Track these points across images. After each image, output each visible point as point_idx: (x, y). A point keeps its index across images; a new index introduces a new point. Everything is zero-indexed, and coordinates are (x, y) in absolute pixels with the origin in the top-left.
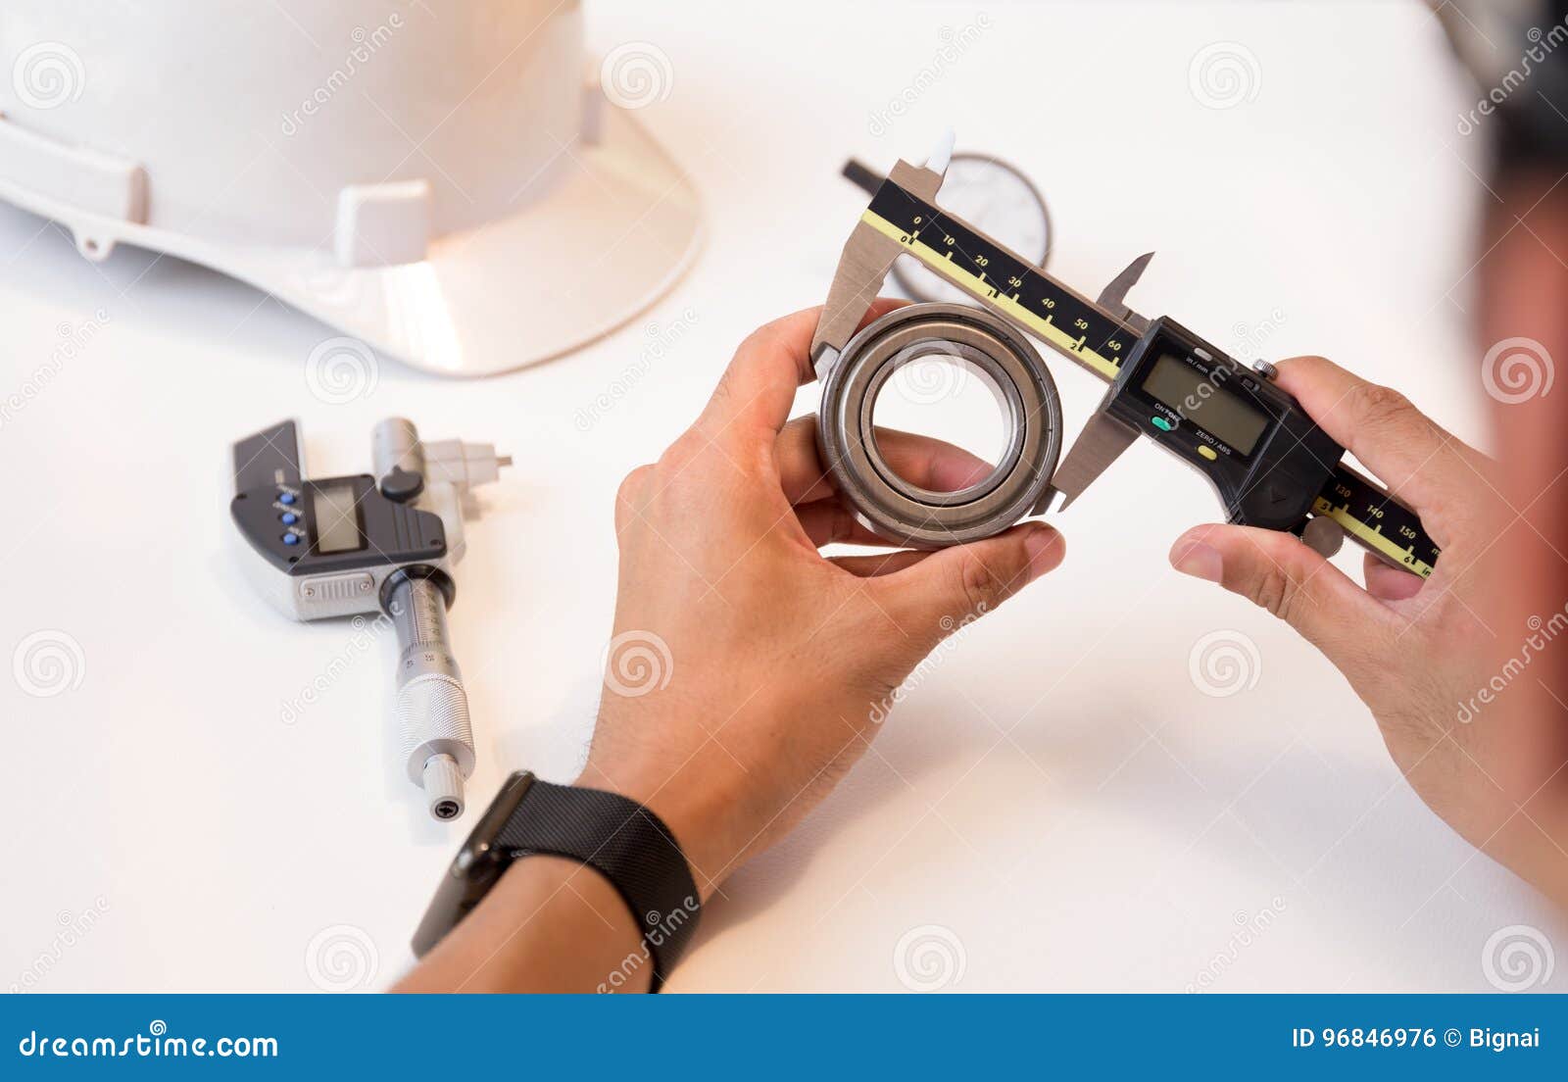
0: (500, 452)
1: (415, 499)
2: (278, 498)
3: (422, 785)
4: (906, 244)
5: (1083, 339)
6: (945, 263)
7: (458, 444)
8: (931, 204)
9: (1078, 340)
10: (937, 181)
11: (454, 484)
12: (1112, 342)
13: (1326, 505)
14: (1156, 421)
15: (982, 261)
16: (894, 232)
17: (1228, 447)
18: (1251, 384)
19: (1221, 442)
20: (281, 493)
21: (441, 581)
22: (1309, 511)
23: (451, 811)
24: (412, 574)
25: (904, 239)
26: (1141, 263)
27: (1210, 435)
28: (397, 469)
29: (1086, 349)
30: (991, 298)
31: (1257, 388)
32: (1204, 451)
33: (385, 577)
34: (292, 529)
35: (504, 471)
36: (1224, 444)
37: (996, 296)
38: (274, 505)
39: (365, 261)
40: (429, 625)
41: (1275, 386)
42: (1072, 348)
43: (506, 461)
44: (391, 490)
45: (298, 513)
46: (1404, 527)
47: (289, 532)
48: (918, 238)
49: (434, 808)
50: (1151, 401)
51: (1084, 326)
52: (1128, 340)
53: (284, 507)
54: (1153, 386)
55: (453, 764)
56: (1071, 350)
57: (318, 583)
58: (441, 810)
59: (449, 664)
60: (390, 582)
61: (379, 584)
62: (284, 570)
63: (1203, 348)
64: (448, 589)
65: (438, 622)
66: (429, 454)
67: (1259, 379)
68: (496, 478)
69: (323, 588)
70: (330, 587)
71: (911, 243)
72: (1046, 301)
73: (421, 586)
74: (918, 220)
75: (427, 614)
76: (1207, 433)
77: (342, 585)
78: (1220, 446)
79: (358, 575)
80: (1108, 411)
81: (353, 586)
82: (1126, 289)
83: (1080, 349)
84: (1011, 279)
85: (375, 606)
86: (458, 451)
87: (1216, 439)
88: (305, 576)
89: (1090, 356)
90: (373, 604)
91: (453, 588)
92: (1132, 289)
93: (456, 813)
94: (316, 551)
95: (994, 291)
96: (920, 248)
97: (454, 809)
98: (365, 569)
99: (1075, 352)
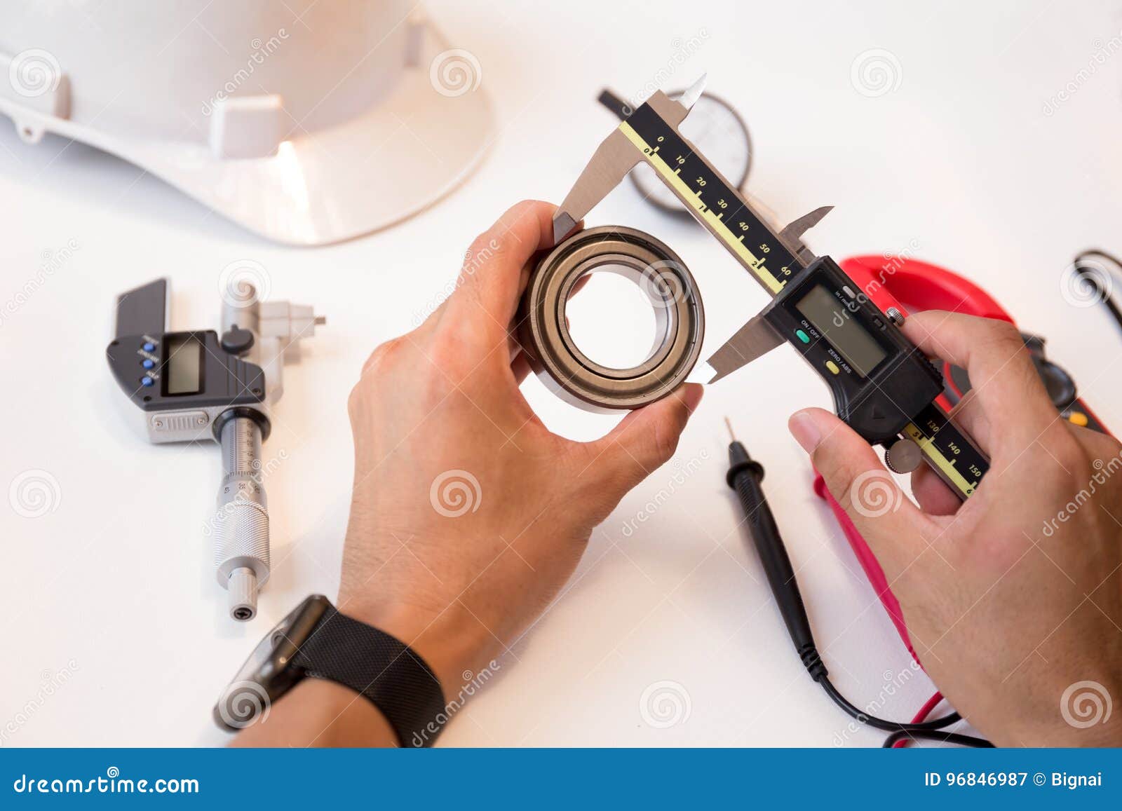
0: (318, 313)
1: (247, 352)
2: (142, 346)
3: (226, 588)
4: (647, 155)
5: (763, 260)
6: (673, 176)
7: (287, 305)
8: (674, 130)
9: (759, 260)
10: (685, 113)
11: (280, 338)
12: (785, 268)
13: (917, 433)
14: (800, 334)
15: (702, 182)
16: (640, 144)
17: (850, 367)
18: (880, 325)
19: (845, 362)
20: (145, 342)
21: (260, 421)
22: (900, 432)
23: (246, 615)
24: (238, 413)
25: (646, 151)
26: (822, 212)
27: (839, 355)
28: (235, 327)
29: (763, 268)
30: (701, 212)
31: (884, 328)
32: (831, 365)
33: (217, 415)
34: (149, 373)
35: (319, 328)
36: (848, 365)
37: (705, 211)
38: (139, 352)
39: (231, 154)
40: (246, 457)
41: (899, 332)
42: (753, 265)
43: (321, 321)
44: (228, 344)
45: (156, 359)
46: (973, 466)
47: (148, 376)
48: (658, 153)
49: (233, 611)
50: (800, 317)
51: (767, 250)
52: (796, 268)
53: (146, 354)
54: (805, 307)
55: (251, 576)
56: (751, 266)
57: (165, 418)
58: (238, 614)
59: (258, 490)
60: (222, 418)
61: (212, 421)
62: (139, 405)
63: (851, 288)
64: (265, 426)
65: (254, 455)
66: (263, 313)
67: (888, 323)
68: (312, 334)
69: (169, 421)
70: (174, 421)
71: (651, 154)
72: (742, 224)
73: (244, 423)
74: (661, 139)
75: (245, 448)
76: (836, 352)
77: (184, 420)
78: (844, 365)
79: (196, 413)
80: (766, 316)
81: (193, 419)
82: (805, 229)
83: (759, 267)
84: (720, 201)
85: (209, 435)
86: (287, 311)
87: (842, 359)
88: (155, 412)
89: (764, 273)
90: (207, 433)
91: (269, 425)
92: (809, 230)
93: (249, 617)
94: (165, 392)
95: (705, 207)
96: (657, 160)
97: (249, 614)
98: (202, 409)
99: (755, 268)
